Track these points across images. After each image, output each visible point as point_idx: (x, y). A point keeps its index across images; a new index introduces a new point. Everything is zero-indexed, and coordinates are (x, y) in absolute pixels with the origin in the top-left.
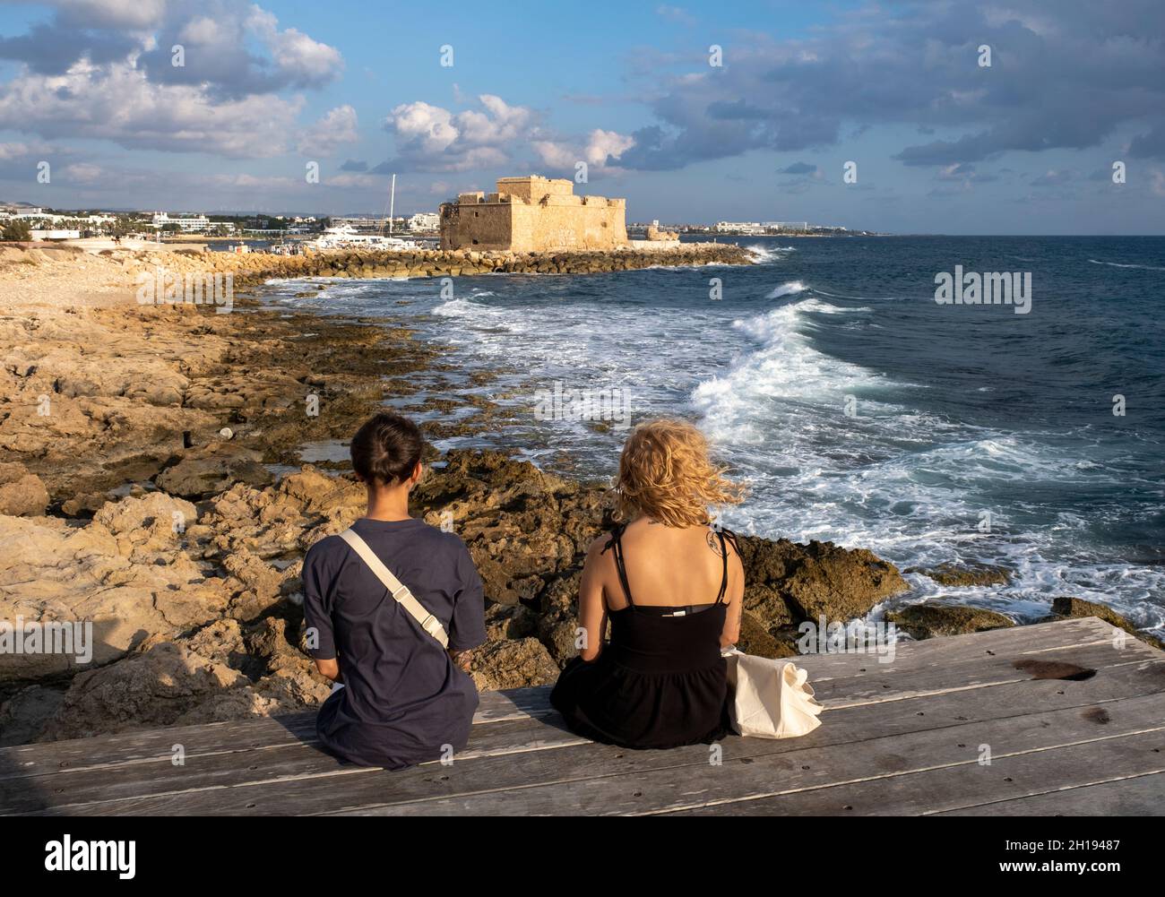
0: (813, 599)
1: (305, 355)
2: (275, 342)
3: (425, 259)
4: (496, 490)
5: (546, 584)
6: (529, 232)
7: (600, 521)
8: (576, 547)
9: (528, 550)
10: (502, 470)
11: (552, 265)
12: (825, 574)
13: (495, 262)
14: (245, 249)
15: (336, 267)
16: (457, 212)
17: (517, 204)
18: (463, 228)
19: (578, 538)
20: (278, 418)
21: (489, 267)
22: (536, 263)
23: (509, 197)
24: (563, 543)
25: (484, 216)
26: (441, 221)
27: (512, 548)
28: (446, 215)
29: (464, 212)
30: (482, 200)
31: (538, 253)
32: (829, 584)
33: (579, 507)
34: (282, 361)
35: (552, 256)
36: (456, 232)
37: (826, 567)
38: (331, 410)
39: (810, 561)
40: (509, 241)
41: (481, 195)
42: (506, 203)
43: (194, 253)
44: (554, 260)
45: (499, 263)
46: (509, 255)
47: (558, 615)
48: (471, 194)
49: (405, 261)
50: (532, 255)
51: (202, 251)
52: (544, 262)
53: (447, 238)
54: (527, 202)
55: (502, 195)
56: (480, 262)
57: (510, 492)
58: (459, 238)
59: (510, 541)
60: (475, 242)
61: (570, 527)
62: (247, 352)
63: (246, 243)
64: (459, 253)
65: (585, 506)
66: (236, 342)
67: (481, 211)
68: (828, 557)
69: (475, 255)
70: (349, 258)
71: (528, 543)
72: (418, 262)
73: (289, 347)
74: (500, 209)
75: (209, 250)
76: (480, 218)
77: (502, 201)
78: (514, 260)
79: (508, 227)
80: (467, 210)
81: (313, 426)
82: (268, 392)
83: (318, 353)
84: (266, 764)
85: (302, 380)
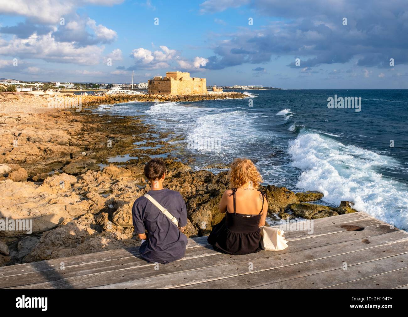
1: (108, 128)
2: (98, 124)
3: (144, 97)
4: (171, 171)
5: (188, 200)
6: (176, 89)
7: (204, 180)
8: (196, 188)
9: (182, 190)
10: (172, 164)
11: (184, 99)
12: (273, 195)
13: (166, 98)
14: (86, 94)
15: (116, 100)
16: (154, 82)
17: (172, 80)
18: (155, 87)
19: (197, 186)
20: (100, 149)
21: (164, 100)
22: (179, 99)
23: (170, 78)
24: (193, 187)
25: (162, 84)
26: (149, 85)
27: (177, 189)
28: (150, 84)
29: (156, 83)
30: (161, 79)
31: (179, 95)
32: (274, 198)
33: (197, 176)
34: (100, 130)
35: (184, 96)
36: (153, 89)
37: (273, 193)
38: (117, 146)
39: (268, 191)
40: (170, 92)
41: (161, 77)
42: (169, 80)
43: (70, 96)
44: (184, 98)
45: (167, 98)
46: (170, 96)
47: (193, 210)
48: (158, 77)
49: (138, 98)
50: (177, 96)
51: (72, 95)
52: (181, 98)
53: (150, 91)
54: (175, 79)
55: (168, 77)
56: (161, 98)
57: (175, 171)
58: (155, 91)
59: (176, 187)
60: (159, 92)
61: (194, 182)
62: (89, 128)
64: (154, 96)
65: (199, 175)
66: (85, 124)
67: (161, 82)
68: (273, 190)
69: (160, 96)
70: (120, 97)
71: (182, 187)
72: (142, 98)
73: (102, 126)
74: (166, 82)
75: (75, 94)
76: (161, 84)
77: (168, 79)
78: (172, 98)
79: (170, 87)
80: (157, 82)
81: (111, 151)
82: (96, 140)
83: (112, 128)
84: (125, 263)
85: (107, 136)
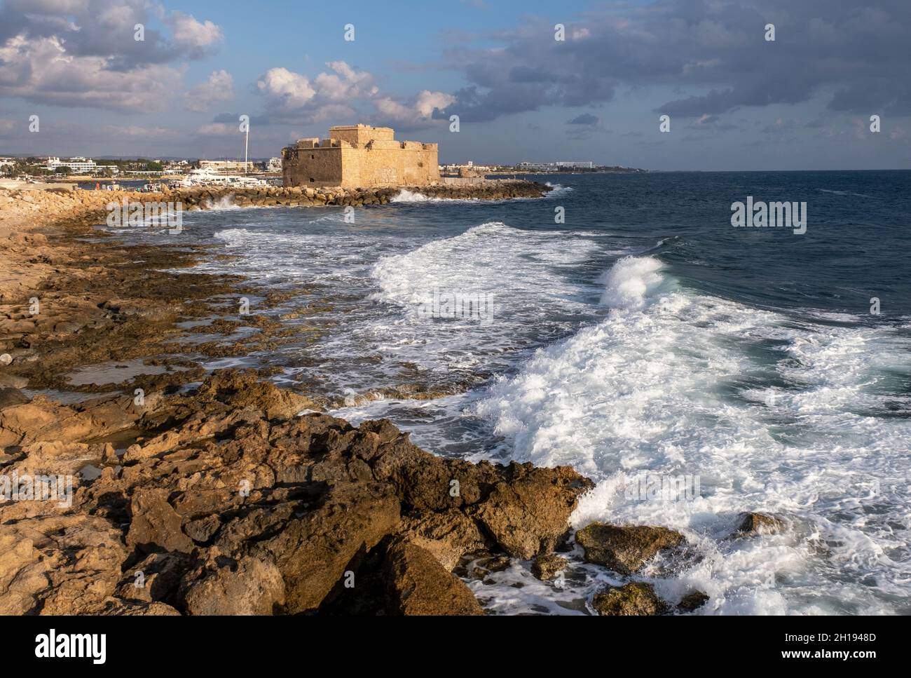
0: (506, 523)
1: (123, 280)
2: (98, 269)
3: (268, 195)
4: (214, 418)
5: (221, 525)
6: (357, 171)
7: (307, 448)
8: (276, 477)
9: (220, 484)
10: (245, 392)
11: (375, 199)
12: (519, 497)
13: (327, 197)
14: (116, 187)
15: (190, 202)
16: (297, 155)
17: (346, 147)
18: (301, 168)
19: (279, 468)
20: (61, 343)
21: (322, 200)
22: (362, 197)
23: (339, 142)
24: (262, 475)
25: (319, 158)
26: (283, 162)
27: (204, 483)
28: (287, 158)
29: (302, 155)
30: (317, 145)
31: (363, 188)
32: (523, 507)
33: (288, 435)
34: (100, 286)
35: (375, 191)
36: (295, 172)
37: (519, 490)
38: (119, 333)
39: (502, 486)
40: (340, 179)
41: (316, 140)
42: (337, 147)
43: (64, 191)
44: (377, 195)
45: (331, 197)
46: (340, 191)
47: (199, 572)
48: (308, 140)
49: (251, 196)
50: (359, 190)
51: (71, 190)
52: (369, 196)
53: (288, 177)
54: (354, 146)
55: (333, 141)
56: (315, 197)
57: (229, 419)
58: (299, 177)
59: (204, 475)
60: (312, 180)
61: (274, 456)
62: (66, 279)
63: (117, 182)
64: (297, 190)
65: (294, 433)
66: (62, 269)
67: (316, 154)
68: (521, 480)
69: (310, 191)
70: (201, 194)
71: (221, 477)
72: (262, 197)
73: (111, 274)
74: (330, 153)
75: (77, 188)
76: (315, 159)
77: (334, 145)
78: (343, 195)
79: (339, 167)
80: (305, 153)
81: (94, 350)
82: (60, 318)
83: (135, 279)
85: (101, 306)
